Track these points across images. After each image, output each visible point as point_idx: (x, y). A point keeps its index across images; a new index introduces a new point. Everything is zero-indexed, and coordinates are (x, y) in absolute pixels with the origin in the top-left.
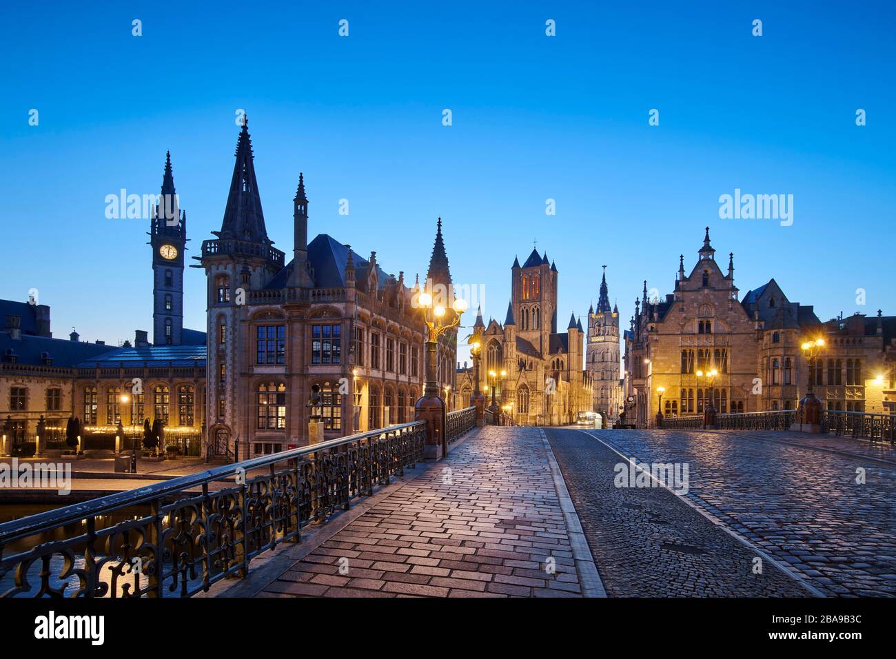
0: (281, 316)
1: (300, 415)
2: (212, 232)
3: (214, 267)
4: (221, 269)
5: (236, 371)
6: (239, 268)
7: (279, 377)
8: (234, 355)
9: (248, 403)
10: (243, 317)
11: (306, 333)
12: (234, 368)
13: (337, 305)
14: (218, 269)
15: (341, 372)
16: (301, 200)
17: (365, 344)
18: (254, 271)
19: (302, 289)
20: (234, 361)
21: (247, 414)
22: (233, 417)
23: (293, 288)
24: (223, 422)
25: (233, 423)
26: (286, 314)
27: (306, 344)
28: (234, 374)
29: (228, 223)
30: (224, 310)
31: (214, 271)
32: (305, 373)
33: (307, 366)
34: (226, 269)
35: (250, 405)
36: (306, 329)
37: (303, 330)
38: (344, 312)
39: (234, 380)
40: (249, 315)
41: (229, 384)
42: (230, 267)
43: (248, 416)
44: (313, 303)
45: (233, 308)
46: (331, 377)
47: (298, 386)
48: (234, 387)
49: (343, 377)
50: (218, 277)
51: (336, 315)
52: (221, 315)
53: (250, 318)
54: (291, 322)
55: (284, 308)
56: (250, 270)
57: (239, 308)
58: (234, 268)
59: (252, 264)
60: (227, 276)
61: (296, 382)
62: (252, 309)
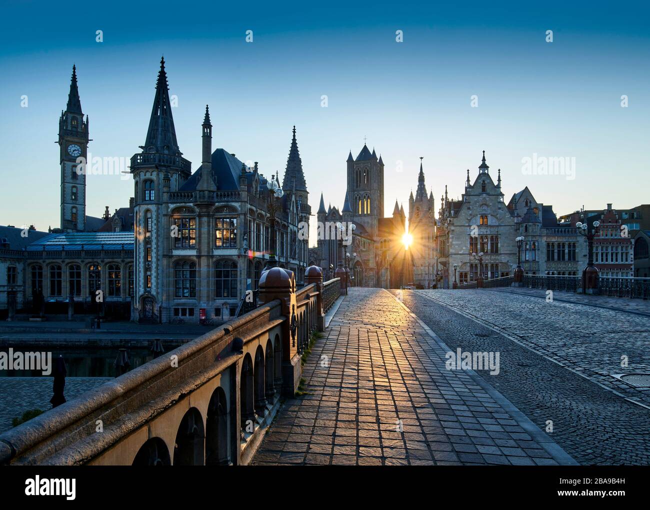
0: (193, 211)
1: (207, 286)
2: (139, 147)
3: (142, 174)
4: (148, 176)
5: (159, 253)
6: (162, 176)
7: (192, 258)
8: (158, 241)
9: (169, 278)
10: (165, 213)
11: (211, 224)
12: (158, 251)
13: (233, 204)
14: (145, 175)
15: (237, 254)
16: (207, 125)
17: (252, 233)
18: (172, 177)
19: (210, 191)
20: (158, 246)
21: (168, 286)
22: (157, 288)
23: (203, 191)
24: (149, 292)
25: (158, 293)
26: (197, 210)
27: (211, 232)
28: (158, 255)
29: (151, 140)
30: (150, 207)
31: (143, 177)
32: (211, 254)
33: (212, 249)
34: (151, 175)
36: (211, 221)
37: (209, 222)
38: (240, 209)
39: (158, 260)
40: (169, 210)
41: (154, 263)
42: (155, 173)
43: (169, 287)
44: (216, 202)
45: (157, 205)
46: (230, 257)
47: (206, 264)
48: (158, 265)
49: (239, 257)
50: (145, 181)
51: (233, 211)
52: (147, 211)
53: (170, 213)
54: (200, 216)
55: (195, 205)
56: (169, 176)
57: (162, 204)
58: (158, 175)
59: (171, 172)
60: (151, 181)
61: (204, 261)
62: (172, 206)
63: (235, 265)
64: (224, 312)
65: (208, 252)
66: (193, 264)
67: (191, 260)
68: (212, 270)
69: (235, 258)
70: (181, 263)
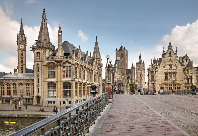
0: (54, 64)
1: (60, 92)
2: (35, 41)
3: (36, 50)
4: (38, 51)
6: (43, 51)
7: (54, 82)
8: (42, 75)
9: (46, 89)
10: (44, 65)
11: (61, 69)
12: (41, 79)
13: (70, 61)
16: (60, 31)
17: (78, 72)
18: (47, 51)
19: (61, 56)
20: (41, 77)
23: (58, 56)
24: (39, 95)
25: (42, 95)
27: (61, 72)
29: (40, 38)
30: (38, 63)
31: (36, 51)
33: (62, 78)
34: (39, 51)
38: (72, 63)
39: (42, 82)
43: (46, 93)
44: (63, 60)
45: (41, 62)
46: (69, 82)
48: (42, 84)
49: (72, 81)
50: (37, 53)
51: (70, 64)
53: (46, 65)
54: (57, 66)
55: (55, 62)
57: (43, 62)
58: (41, 50)
59: (47, 49)
60: (39, 53)
61: (59, 83)
62: (47, 62)
63: (70, 84)
64: (66, 103)
65: (60, 79)
66: (55, 84)
67: (53, 83)
68: (62, 86)
69: (71, 82)
70: (50, 84)
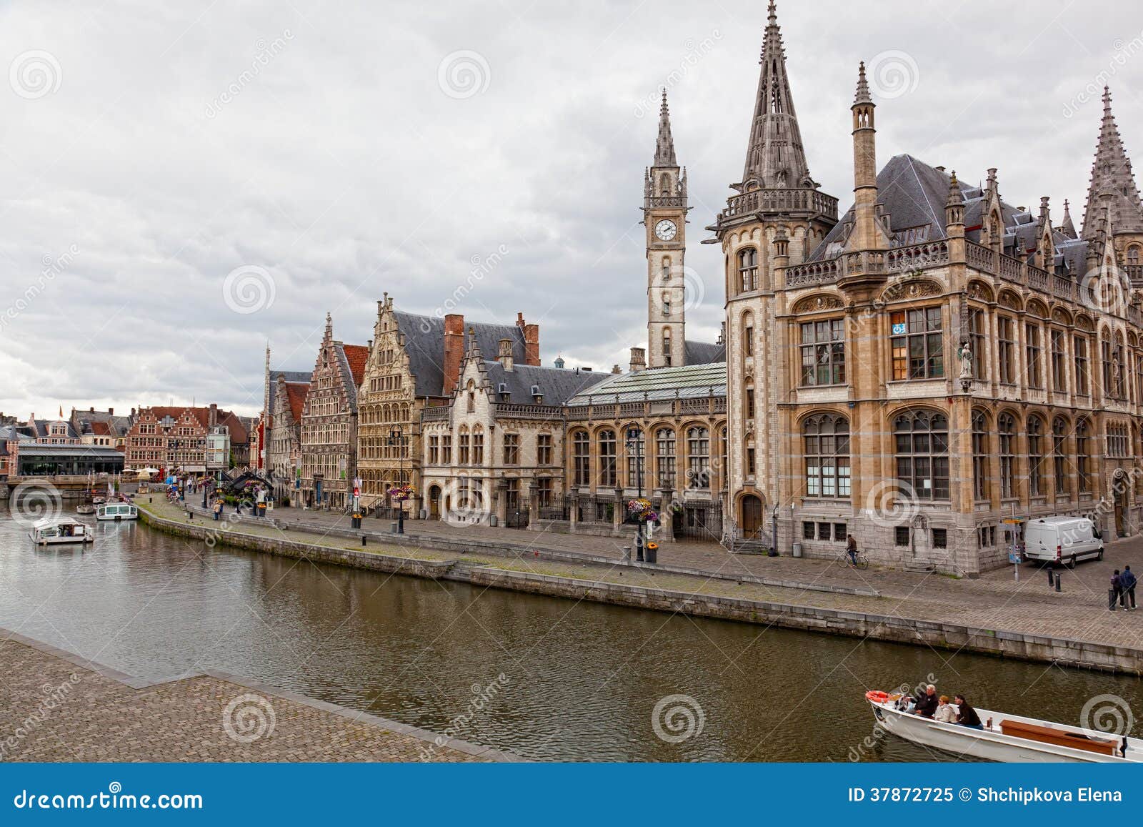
0: (838, 303)
1: (875, 472)
2: (731, 186)
3: (735, 239)
4: (746, 241)
5: (771, 400)
6: (771, 235)
7: (838, 407)
8: (767, 374)
9: (791, 453)
10: (779, 313)
11: (879, 327)
12: (768, 395)
13: (930, 273)
14: (740, 240)
15: (945, 394)
16: (864, 108)
17: (987, 339)
18: (793, 235)
19: (872, 252)
20: (767, 385)
21: (789, 472)
22: (769, 476)
23: (857, 253)
24: (753, 485)
25: (769, 487)
26: (846, 298)
27: (880, 346)
28: (768, 405)
29: (752, 168)
30: (749, 304)
31: (736, 244)
32: (881, 398)
33: (884, 386)
34: (752, 237)
35: (793, 456)
36: (880, 320)
37: (874, 323)
38: (947, 283)
39: (768, 415)
40: (788, 305)
41: (760, 421)
42: (758, 233)
43: (791, 474)
44: (891, 275)
45: (763, 299)
46: (928, 403)
47: (871, 422)
48: (768, 426)
49: (951, 401)
50: (741, 252)
51: (932, 292)
52: (747, 313)
53: (789, 313)
54: (853, 312)
55: (842, 288)
56: (787, 234)
57: (773, 296)
58: (764, 234)
59: (791, 224)
60: (753, 250)
61: (866, 416)
62: (792, 297)
63: (939, 419)
64: (917, 538)
65: (876, 393)
66: (842, 422)
68: (886, 435)
69: (942, 405)
70: (817, 420)
